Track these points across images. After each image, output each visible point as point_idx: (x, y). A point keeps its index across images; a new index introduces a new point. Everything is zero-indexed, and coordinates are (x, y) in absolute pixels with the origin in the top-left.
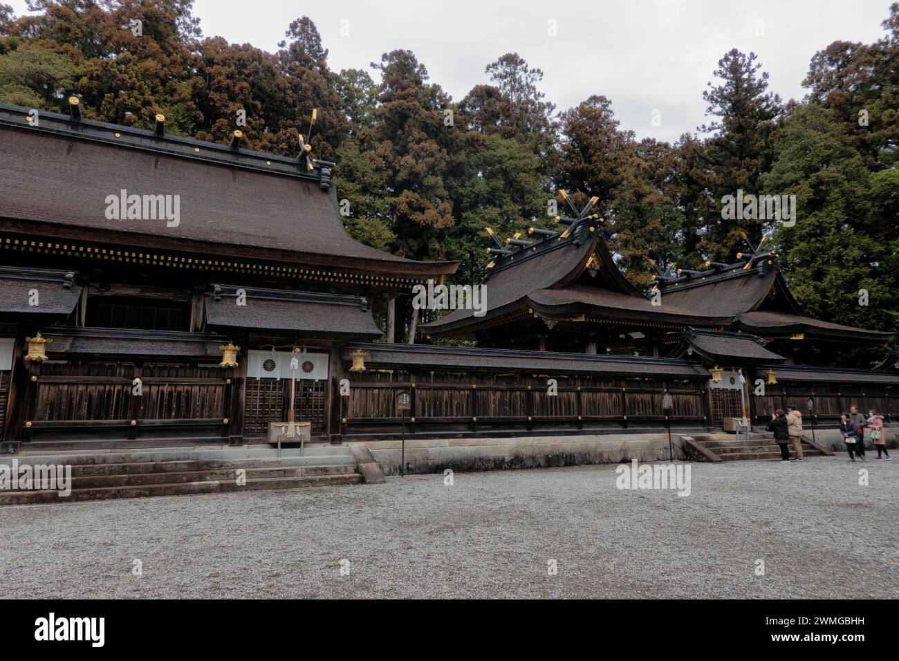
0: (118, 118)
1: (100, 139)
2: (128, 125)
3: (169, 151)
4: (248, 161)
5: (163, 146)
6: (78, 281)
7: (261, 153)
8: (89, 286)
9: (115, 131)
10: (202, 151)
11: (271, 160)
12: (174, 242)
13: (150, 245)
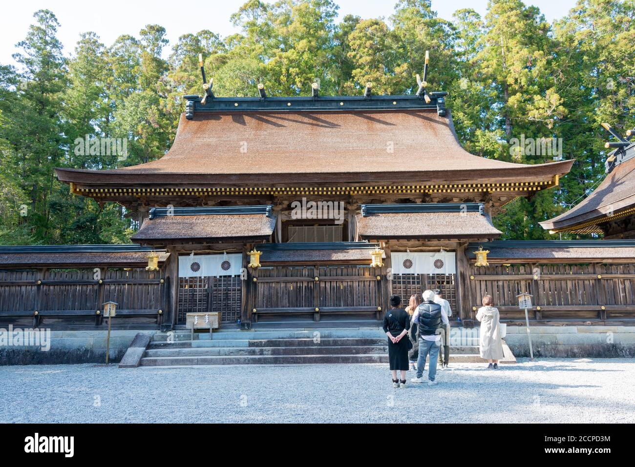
1: (279, 109)
3: (323, 109)
4: (379, 105)
5: (319, 106)
9: (287, 102)
10: (345, 104)
11: (397, 100)
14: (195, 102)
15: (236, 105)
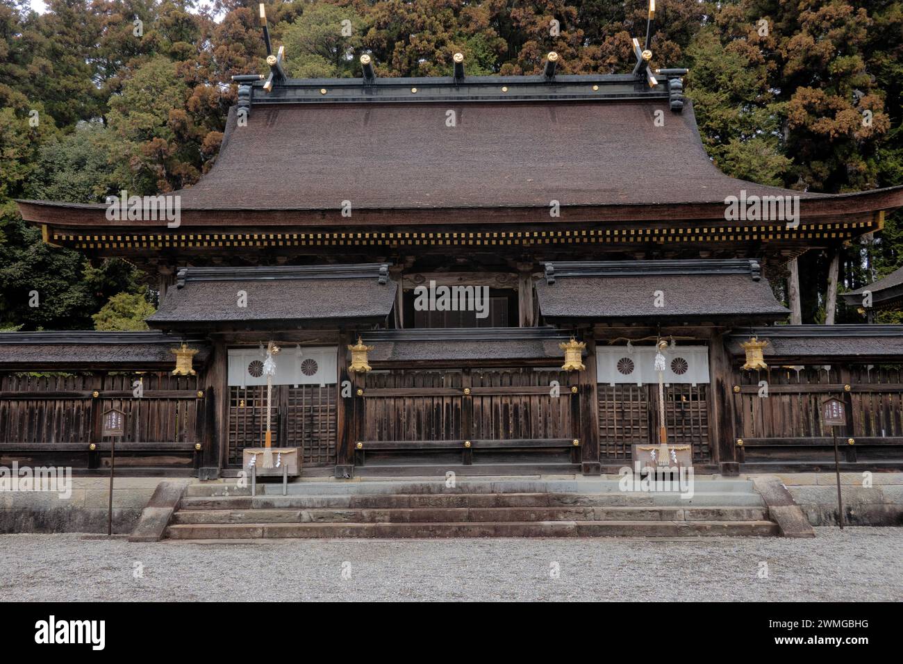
0: (411, 69)
1: (396, 99)
2: (422, 75)
3: (472, 98)
4: (569, 91)
5: (465, 93)
6: (392, 274)
7: (584, 77)
8: (403, 278)
9: (410, 86)
10: (511, 89)
11: (599, 83)
12: (491, 213)
13: (463, 221)
14: (254, 87)
15: (324, 91)
